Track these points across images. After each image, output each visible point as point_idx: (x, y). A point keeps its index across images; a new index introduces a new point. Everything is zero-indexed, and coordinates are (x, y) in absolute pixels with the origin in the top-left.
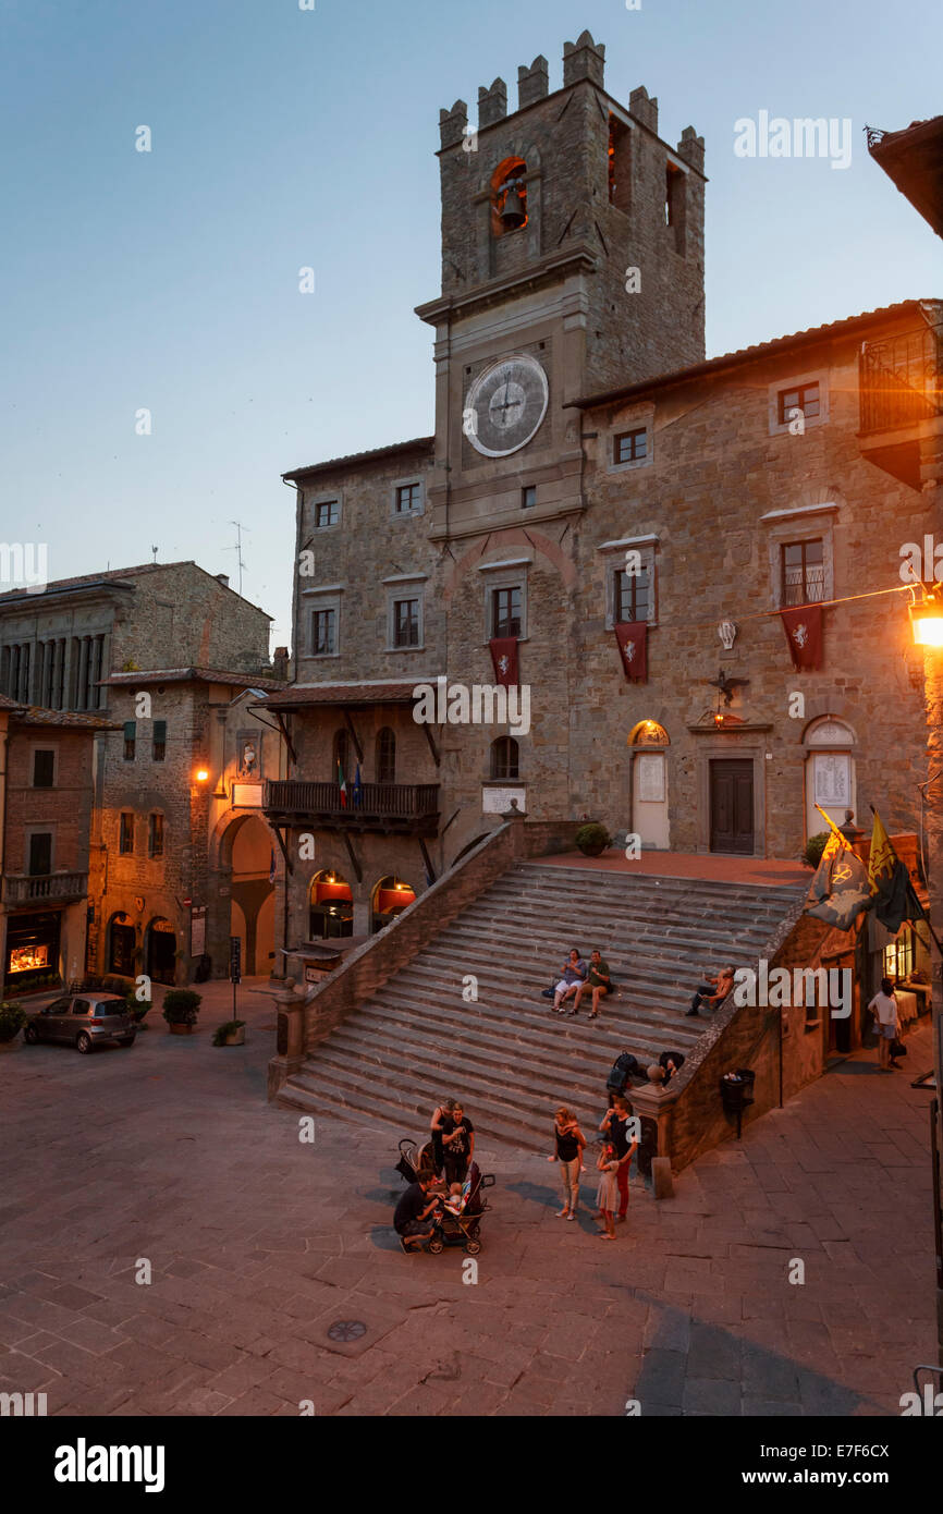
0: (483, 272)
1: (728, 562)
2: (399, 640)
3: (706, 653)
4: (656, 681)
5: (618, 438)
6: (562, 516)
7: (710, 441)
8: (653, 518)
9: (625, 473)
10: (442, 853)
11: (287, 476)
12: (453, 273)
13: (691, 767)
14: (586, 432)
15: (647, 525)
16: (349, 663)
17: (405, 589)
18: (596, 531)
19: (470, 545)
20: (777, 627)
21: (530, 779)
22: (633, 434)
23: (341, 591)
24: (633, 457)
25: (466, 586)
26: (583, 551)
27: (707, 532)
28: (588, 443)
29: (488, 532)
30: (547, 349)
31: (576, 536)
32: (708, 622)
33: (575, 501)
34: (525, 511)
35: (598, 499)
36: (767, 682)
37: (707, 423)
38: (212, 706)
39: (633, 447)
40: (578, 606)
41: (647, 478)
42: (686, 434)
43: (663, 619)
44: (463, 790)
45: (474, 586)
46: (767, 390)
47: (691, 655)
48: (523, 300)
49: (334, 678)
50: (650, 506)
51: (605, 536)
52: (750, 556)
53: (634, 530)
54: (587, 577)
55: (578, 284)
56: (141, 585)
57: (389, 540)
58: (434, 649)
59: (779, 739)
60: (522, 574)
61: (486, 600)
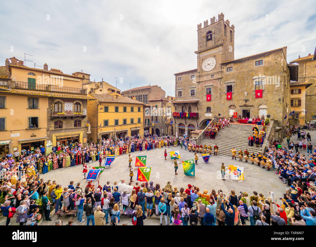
0: (205, 46)
1: (246, 84)
2: (192, 95)
3: (242, 96)
4: (234, 100)
5: (227, 68)
6: (218, 79)
7: (243, 68)
8: (234, 79)
9: (229, 73)
10: (199, 121)
11: (174, 75)
12: (200, 47)
13: (239, 111)
14: (222, 67)
15: (232, 80)
16: (184, 98)
17: (193, 88)
18: (224, 81)
19: (203, 83)
20: (254, 93)
21: (213, 112)
22: (230, 68)
23: (183, 89)
24: (230, 71)
25: (202, 88)
26: (221, 83)
27: (243, 80)
28: (222, 69)
29: (206, 81)
30: (215, 57)
31: (220, 81)
32: (243, 92)
33: (221, 77)
34: (212, 78)
35: (224, 76)
36: (252, 100)
37: (243, 66)
38: (163, 103)
39: (230, 69)
40: (220, 90)
41: (232, 73)
42: (239, 67)
43: (235, 92)
44: (202, 114)
45: (203, 88)
46: (253, 61)
47: (240, 96)
48: (212, 50)
49: (182, 100)
50: (233, 77)
51: (225, 81)
52: (250, 83)
53: (230, 80)
54: (222, 87)
55: (220, 48)
56: (152, 88)
57: (190, 82)
58: (197, 96)
59: (254, 107)
60: (211, 86)
61: (206, 90)
